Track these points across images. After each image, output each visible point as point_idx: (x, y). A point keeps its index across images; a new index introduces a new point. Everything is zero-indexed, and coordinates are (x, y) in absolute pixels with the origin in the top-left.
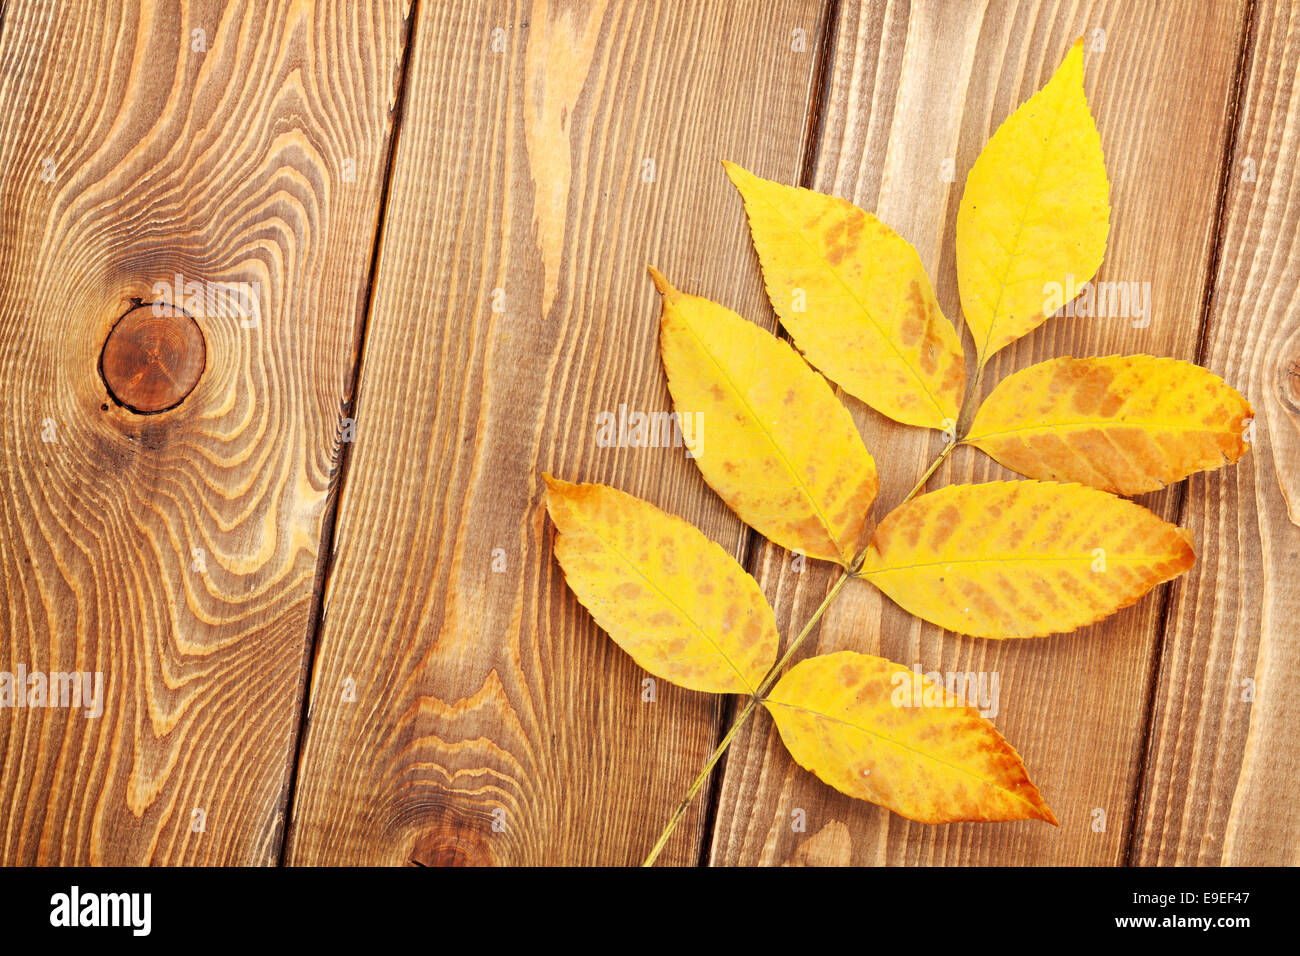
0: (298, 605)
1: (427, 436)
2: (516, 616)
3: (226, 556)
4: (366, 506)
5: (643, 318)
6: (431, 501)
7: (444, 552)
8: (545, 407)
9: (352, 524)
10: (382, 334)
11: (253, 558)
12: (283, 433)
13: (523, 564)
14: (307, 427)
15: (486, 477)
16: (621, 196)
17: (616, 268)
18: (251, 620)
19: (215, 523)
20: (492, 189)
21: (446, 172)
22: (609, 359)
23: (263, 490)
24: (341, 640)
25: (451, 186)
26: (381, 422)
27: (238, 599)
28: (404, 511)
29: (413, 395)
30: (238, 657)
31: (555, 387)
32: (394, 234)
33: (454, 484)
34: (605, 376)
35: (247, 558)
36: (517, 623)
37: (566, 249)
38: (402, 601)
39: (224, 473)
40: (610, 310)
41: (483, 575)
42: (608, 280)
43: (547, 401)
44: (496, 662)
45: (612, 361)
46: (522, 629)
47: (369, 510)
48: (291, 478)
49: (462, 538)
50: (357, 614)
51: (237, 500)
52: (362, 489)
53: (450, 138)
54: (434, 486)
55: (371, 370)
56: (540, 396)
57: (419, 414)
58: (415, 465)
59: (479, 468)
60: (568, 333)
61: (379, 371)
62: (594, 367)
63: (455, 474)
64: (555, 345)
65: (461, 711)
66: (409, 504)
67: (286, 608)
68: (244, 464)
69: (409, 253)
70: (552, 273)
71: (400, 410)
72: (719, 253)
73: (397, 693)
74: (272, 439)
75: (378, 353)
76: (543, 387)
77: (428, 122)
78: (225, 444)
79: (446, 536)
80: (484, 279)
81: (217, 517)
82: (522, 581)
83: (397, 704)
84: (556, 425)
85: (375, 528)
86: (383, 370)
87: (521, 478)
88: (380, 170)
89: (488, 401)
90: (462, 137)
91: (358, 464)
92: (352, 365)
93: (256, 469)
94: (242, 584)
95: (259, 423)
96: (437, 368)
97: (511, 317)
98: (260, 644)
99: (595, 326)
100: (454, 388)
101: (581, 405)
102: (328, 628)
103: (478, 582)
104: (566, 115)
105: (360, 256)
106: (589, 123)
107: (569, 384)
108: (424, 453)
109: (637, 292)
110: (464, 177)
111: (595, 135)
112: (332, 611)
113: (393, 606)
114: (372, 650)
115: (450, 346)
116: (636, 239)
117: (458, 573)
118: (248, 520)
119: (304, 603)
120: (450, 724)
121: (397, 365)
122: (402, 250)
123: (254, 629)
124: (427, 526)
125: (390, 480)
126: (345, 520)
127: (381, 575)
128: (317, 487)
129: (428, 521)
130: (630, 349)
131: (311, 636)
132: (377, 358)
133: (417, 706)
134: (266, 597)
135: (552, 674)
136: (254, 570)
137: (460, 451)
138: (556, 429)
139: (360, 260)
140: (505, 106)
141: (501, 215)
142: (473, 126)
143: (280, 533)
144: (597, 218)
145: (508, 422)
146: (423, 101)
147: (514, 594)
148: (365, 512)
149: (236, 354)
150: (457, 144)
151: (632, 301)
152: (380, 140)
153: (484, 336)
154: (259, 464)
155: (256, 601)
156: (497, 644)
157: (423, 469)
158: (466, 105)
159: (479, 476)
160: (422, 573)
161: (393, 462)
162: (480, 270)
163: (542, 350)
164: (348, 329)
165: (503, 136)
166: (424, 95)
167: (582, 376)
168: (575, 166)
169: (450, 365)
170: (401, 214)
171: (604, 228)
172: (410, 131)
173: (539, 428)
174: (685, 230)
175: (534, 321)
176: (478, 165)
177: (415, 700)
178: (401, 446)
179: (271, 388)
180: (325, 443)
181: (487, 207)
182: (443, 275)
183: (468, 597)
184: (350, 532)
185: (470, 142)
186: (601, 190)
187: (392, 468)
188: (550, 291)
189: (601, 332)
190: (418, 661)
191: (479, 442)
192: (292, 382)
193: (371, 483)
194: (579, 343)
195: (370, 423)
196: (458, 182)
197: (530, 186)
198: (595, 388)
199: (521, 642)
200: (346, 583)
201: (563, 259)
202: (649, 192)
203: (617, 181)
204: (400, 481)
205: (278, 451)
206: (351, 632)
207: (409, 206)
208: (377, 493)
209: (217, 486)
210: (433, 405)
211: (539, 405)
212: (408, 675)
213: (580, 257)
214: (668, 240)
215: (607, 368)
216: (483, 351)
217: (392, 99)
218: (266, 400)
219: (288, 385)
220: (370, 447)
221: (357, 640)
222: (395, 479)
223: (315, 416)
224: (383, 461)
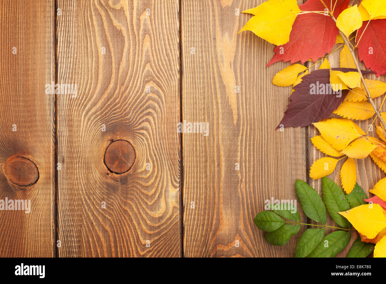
0: (176, 224)
1: (206, 167)
2: (241, 216)
3: (151, 213)
4: (191, 190)
5: (264, 121)
6: (210, 186)
7: (216, 201)
8: (239, 152)
9: (188, 196)
10: (187, 138)
11: (160, 212)
12: (163, 173)
13: (241, 200)
14: (169, 170)
15: (225, 176)
16: (252, 85)
17: (254, 107)
18: (162, 231)
19: (147, 203)
20: (213, 90)
21: (198, 87)
22: (256, 135)
23: (159, 191)
24: (190, 232)
25: (200, 90)
26: (191, 165)
27: (157, 225)
28: (202, 190)
29: (200, 155)
30: (160, 242)
31: (242, 146)
32: (186, 107)
33: (216, 180)
34: (256, 140)
35: (158, 212)
36: (242, 218)
37: (238, 104)
38: (206, 217)
39: (147, 188)
40: (254, 120)
41: (229, 206)
42: (252, 111)
43: (240, 150)
44: (238, 231)
45: (257, 135)
46: (244, 220)
47: (192, 191)
48: (167, 186)
49: (221, 195)
50: (194, 223)
51: (152, 195)
52: (189, 185)
53: (198, 76)
54: (210, 181)
55: (186, 150)
56: (237, 149)
57: (202, 160)
58: (203, 176)
59: (223, 174)
60: (243, 129)
61: (188, 149)
62: (252, 138)
63: (216, 177)
64: (240, 133)
65: (230, 247)
66: (204, 188)
67: (172, 225)
68: (152, 184)
69: (191, 113)
70: (235, 112)
71: (196, 160)
72: (284, 98)
73: (210, 245)
74: (159, 175)
75: (187, 144)
76: (238, 146)
77: (190, 73)
78: (146, 179)
79: (216, 195)
80: (215, 117)
81: (147, 201)
82: (241, 205)
83: (210, 248)
84: (244, 157)
85: (195, 197)
86: (189, 149)
87: (236, 174)
88: (178, 89)
89: (222, 153)
90: (201, 75)
91: (186, 178)
92: (180, 149)
93: (156, 185)
94: (158, 220)
95: (155, 171)
96: (205, 146)
97: (225, 127)
98: (166, 237)
99: (251, 125)
100: (212, 151)
101: (250, 150)
102: (186, 229)
103: (228, 208)
104: (231, 64)
105: (177, 116)
106: (238, 65)
107: (246, 144)
108: (206, 172)
109: (261, 113)
110: (204, 87)
111: (241, 69)
112: (186, 224)
113: (204, 219)
114: (200, 233)
115: (208, 138)
116: (258, 97)
117: (222, 206)
118: (156, 201)
119: (177, 223)
120: (227, 252)
121: (193, 147)
122: (189, 112)
123: (164, 233)
124: (210, 194)
125: (197, 181)
126: (186, 196)
127: (199, 210)
128: (175, 187)
129: (210, 192)
130: (262, 131)
131: (181, 232)
132: (187, 146)
133: (216, 248)
134: (165, 223)
135: (255, 232)
136: (161, 215)
137: (216, 169)
138: (244, 158)
139: (177, 117)
140: (212, 64)
141: (217, 97)
142: (204, 71)
143: (167, 203)
144: (245, 93)
145: (229, 158)
146: (188, 67)
147: (239, 210)
148: (191, 192)
149: (144, 151)
150: (200, 77)
151: (260, 116)
152: (177, 80)
153: (218, 134)
154: (157, 183)
155: (163, 225)
156: (237, 225)
157: (206, 177)
158: (201, 66)
159: (223, 176)
160: (211, 208)
161: (197, 176)
162: (213, 114)
163: (236, 135)
164: (177, 139)
165: (213, 73)
166: (188, 65)
167: (249, 141)
168: (236, 79)
169: (209, 144)
170: (187, 101)
171: (248, 95)
172: (185, 76)
173: (239, 159)
174: (272, 92)
175: (232, 127)
176: (207, 83)
177: (215, 246)
178: (198, 171)
179: (157, 160)
180: (176, 174)
181: (212, 95)
182: (202, 118)
183: (226, 213)
184: (188, 199)
185: (204, 76)
186: (245, 84)
187: (197, 178)
188: (235, 117)
189: (253, 127)
190: (214, 234)
191: (222, 166)
192: (163, 157)
193: (191, 183)
194: (247, 131)
195: (188, 165)
196: (202, 89)
197: (224, 87)
198: (254, 144)
199: (244, 223)
200: (189, 215)
201: (238, 107)
202: (260, 83)
203: (250, 81)
204: (200, 181)
205: (162, 178)
206: (193, 229)
207: (189, 99)
208: (194, 186)
209: (145, 192)
210: (206, 157)
211: (238, 151)
212: (212, 239)
213: (242, 106)
214: (268, 96)
215: (256, 137)
216: (218, 139)
217: (178, 67)
218: (156, 164)
219: (162, 158)
220: (189, 173)
221: (195, 231)
222: (198, 181)
223: (171, 166)
224: (194, 176)
